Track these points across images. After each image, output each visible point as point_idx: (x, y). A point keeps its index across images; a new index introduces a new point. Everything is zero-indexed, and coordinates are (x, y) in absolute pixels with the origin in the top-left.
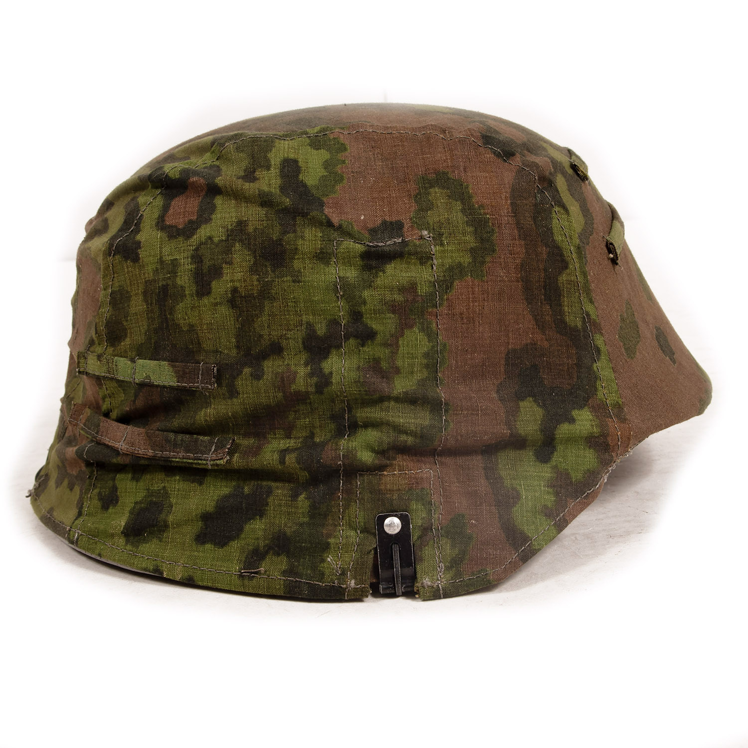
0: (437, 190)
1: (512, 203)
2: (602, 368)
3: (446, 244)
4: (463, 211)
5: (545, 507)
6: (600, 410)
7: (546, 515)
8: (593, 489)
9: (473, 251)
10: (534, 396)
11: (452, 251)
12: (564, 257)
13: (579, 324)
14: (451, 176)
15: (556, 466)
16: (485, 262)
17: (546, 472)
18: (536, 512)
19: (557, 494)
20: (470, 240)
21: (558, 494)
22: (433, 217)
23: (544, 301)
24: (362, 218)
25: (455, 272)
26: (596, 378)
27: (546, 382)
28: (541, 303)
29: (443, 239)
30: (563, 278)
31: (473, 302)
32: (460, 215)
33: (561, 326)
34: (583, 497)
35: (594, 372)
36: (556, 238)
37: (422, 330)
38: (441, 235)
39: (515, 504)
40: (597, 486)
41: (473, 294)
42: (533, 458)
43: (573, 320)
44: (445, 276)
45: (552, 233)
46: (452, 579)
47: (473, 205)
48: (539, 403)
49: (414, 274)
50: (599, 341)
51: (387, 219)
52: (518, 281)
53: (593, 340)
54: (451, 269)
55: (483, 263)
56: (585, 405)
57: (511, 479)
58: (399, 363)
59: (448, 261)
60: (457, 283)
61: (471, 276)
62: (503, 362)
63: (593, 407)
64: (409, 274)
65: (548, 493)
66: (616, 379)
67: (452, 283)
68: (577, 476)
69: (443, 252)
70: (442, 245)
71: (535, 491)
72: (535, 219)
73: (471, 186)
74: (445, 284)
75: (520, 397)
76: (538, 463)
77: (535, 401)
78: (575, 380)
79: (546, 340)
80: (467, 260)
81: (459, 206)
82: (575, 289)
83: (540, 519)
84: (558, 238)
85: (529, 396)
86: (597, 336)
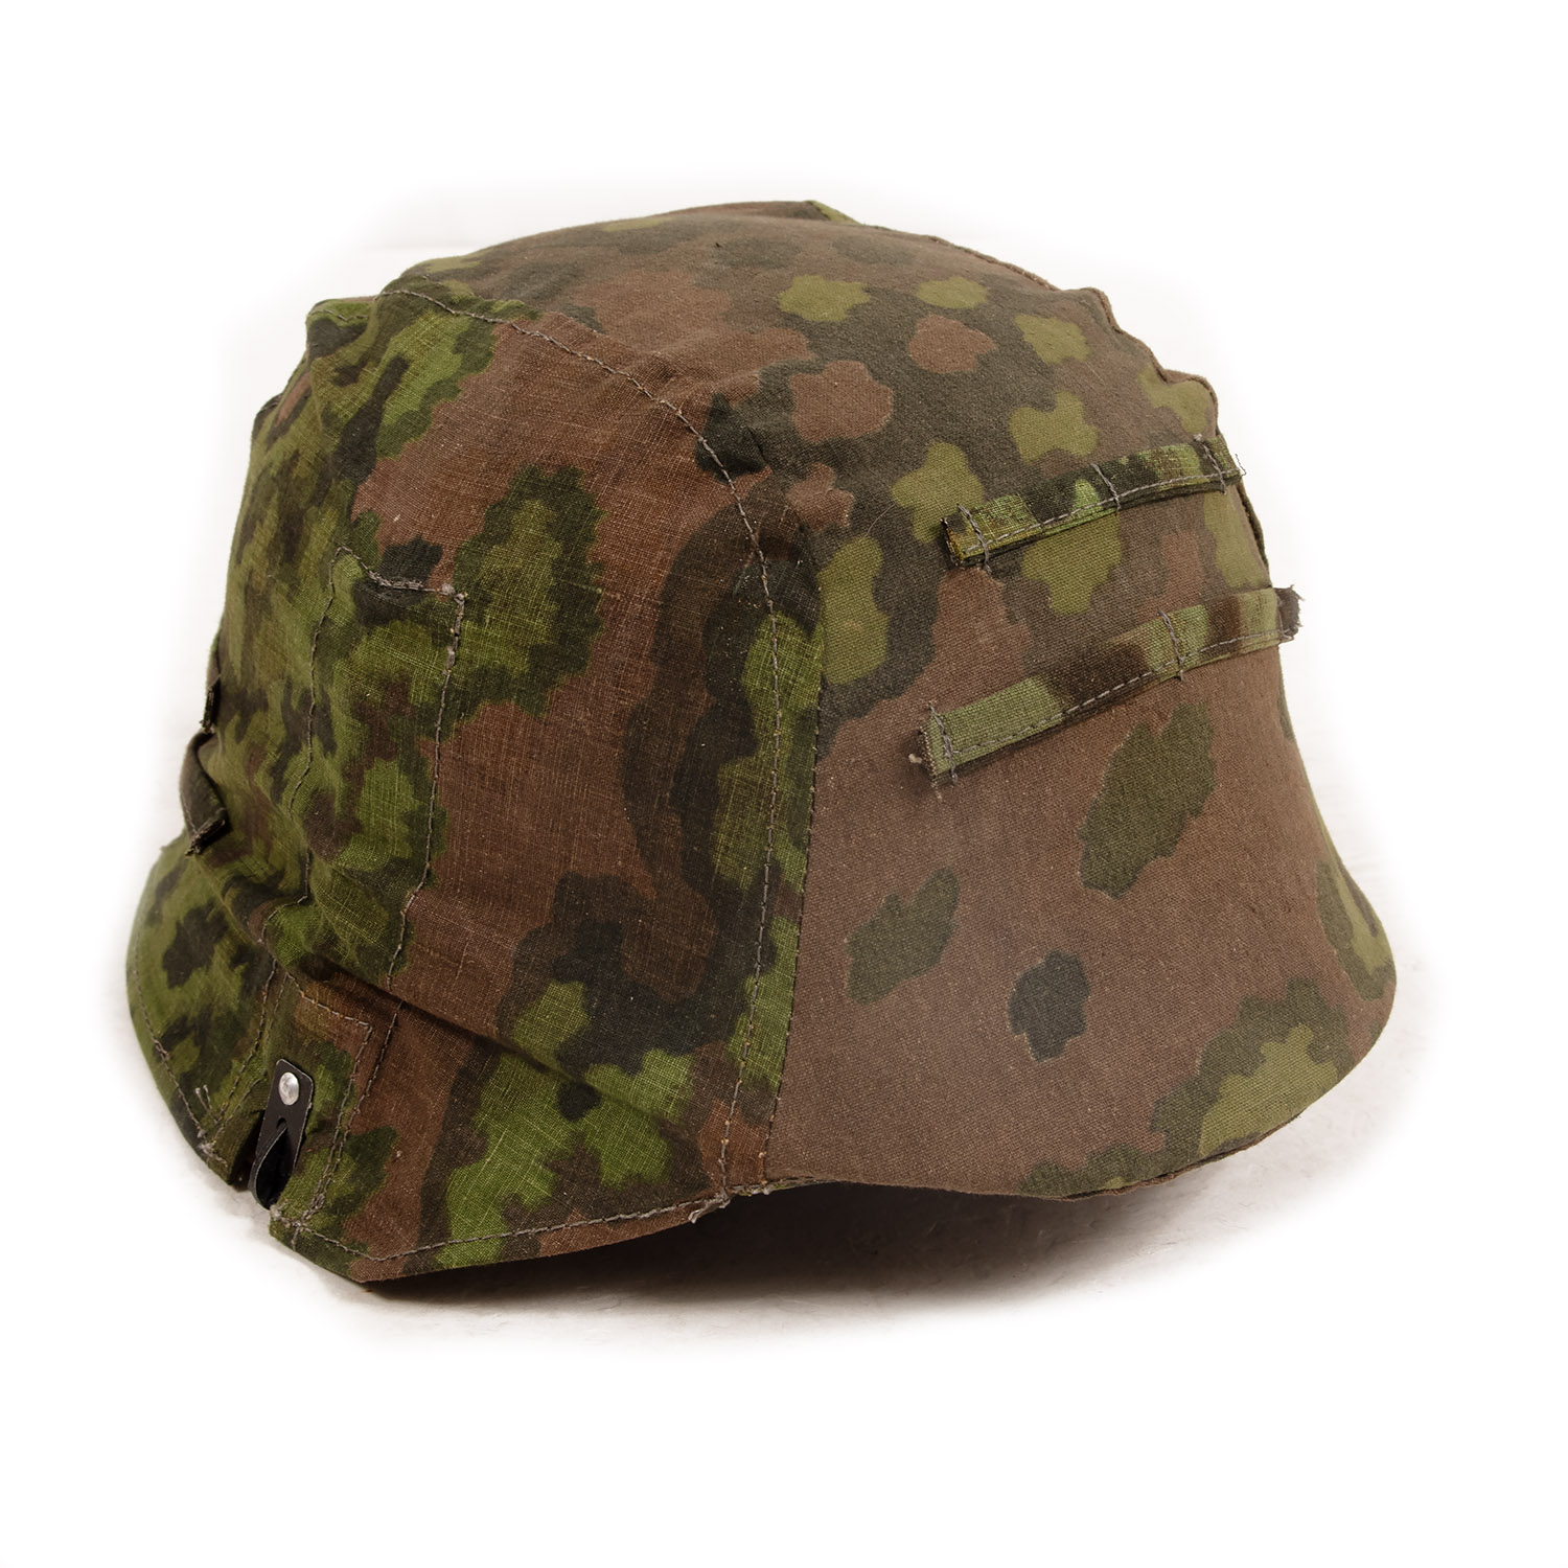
0: (537, 505)
1: (669, 578)
2: (766, 995)
3: (488, 621)
4: (557, 565)
5: (517, 1199)
6: (717, 1074)
7: (504, 1214)
8: (634, 1215)
9: (536, 652)
10: (589, 983)
11: (494, 640)
12: (754, 727)
13: (746, 880)
14: (580, 483)
15: (582, 1136)
16: (555, 683)
17: (558, 1134)
18: (492, 1198)
19: (558, 1188)
20: (540, 627)
21: (562, 1189)
22: (496, 560)
23: (670, 804)
24: (396, 519)
25: (488, 684)
26: (743, 1007)
27: (628, 968)
28: (661, 806)
29: (488, 610)
30: (736, 771)
31: (508, 752)
32: (546, 570)
33: (698, 868)
34: (607, 1220)
35: (744, 992)
36: (745, 681)
37: (405, 769)
38: (486, 601)
39: (466, 1161)
40: (647, 1215)
41: (511, 738)
42: (553, 1098)
43: (731, 864)
44: (466, 683)
45: (741, 669)
46: (322, 1231)
47: (584, 559)
48: (590, 1004)
49: (413, 660)
50: (784, 935)
51: (426, 535)
52: (614, 745)
53: (768, 926)
54: (483, 673)
55: (548, 683)
56: (689, 1050)
57: (492, 1115)
58: (360, 815)
59: (482, 657)
60: (484, 706)
61: (518, 701)
62: (551, 892)
63: (705, 1062)
64: (405, 657)
65: (542, 1177)
66: (789, 1029)
67: (475, 703)
68: (613, 1175)
69: (478, 635)
70: (480, 621)
71: (515, 1161)
72: (709, 626)
73: (604, 517)
74: (463, 699)
75: (561, 973)
76: (556, 1113)
77: (585, 994)
78: (693, 991)
79: (654, 885)
80: (520, 666)
81: (554, 550)
82: (759, 804)
83: (490, 1216)
84: (752, 682)
85: (581, 980)
86: (781, 922)
